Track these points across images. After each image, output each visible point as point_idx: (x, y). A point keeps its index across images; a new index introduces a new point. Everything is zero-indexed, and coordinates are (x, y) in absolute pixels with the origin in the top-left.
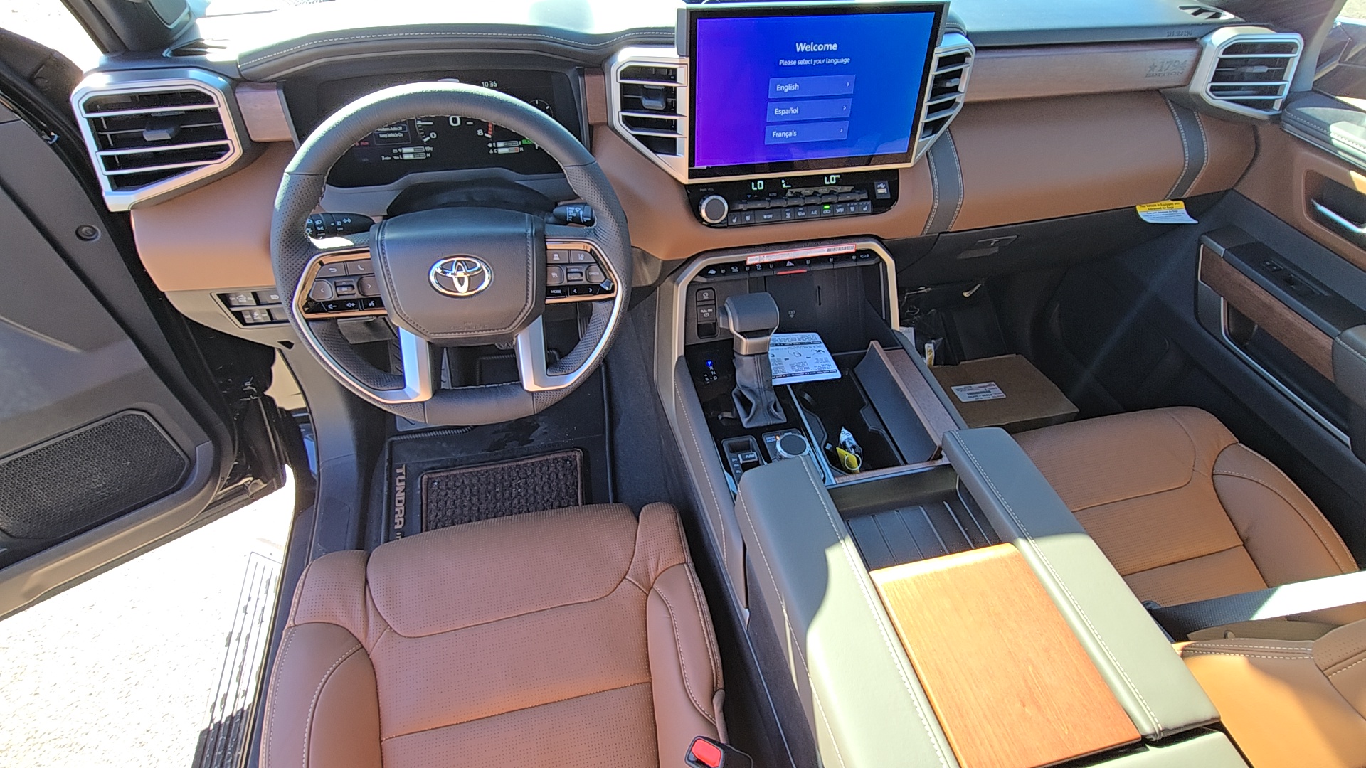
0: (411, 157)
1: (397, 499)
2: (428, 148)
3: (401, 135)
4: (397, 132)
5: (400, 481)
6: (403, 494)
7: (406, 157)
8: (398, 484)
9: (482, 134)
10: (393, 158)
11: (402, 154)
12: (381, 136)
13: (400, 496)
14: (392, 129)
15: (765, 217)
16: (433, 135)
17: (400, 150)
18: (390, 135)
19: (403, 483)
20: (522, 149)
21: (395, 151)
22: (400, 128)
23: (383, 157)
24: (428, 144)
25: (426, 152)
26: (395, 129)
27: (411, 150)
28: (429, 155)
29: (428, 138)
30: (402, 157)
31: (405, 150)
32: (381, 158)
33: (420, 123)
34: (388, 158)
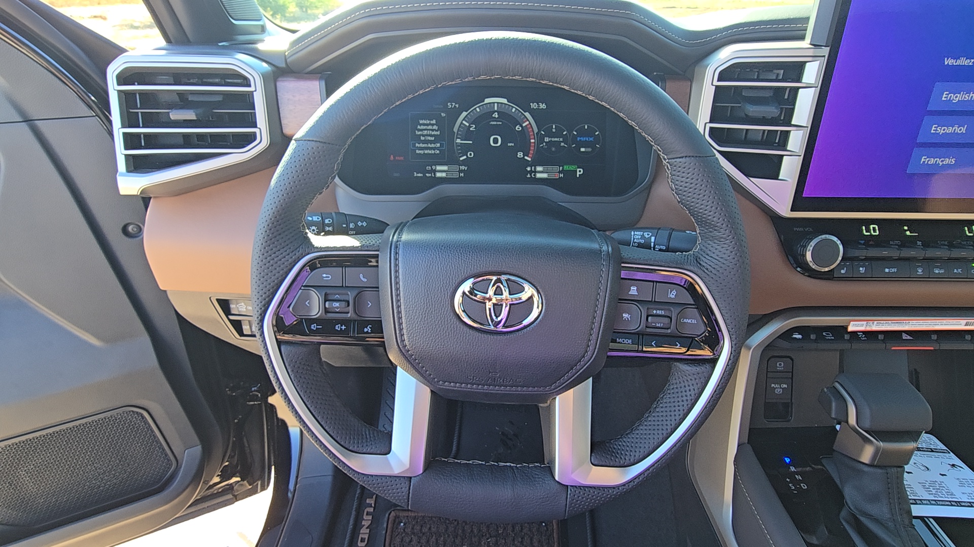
0: (444, 175)
1: (361, 536)
2: (463, 168)
3: (438, 152)
4: (434, 149)
5: (368, 514)
6: (368, 531)
7: (438, 175)
8: (365, 517)
9: (522, 156)
10: (424, 175)
11: (435, 171)
12: (417, 152)
13: (364, 533)
14: (429, 145)
15: (887, 270)
16: (471, 154)
17: (434, 167)
18: (426, 152)
19: (370, 517)
20: (562, 175)
21: (429, 168)
22: (438, 145)
23: (415, 173)
24: (463, 163)
25: (460, 171)
26: (433, 145)
27: (445, 168)
28: (462, 174)
29: (465, 157)
30: (435, 174)
31: (439, 168)
32: (414, 174)
33: (458, 141)
34: (420, 175)
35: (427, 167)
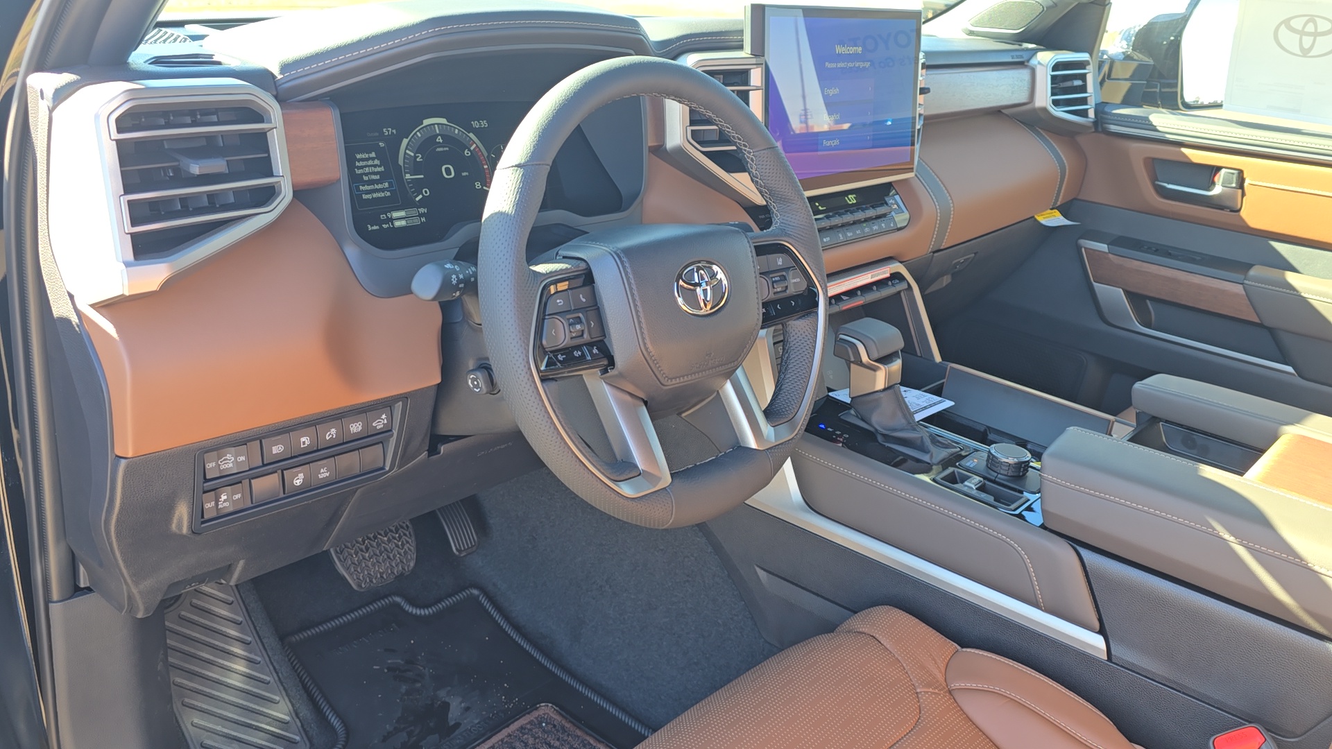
0: (403, 223)
2: (422, 210)
3: (388, 194)
4: (382, 190)
7: (398, 224)
9: (480, 187)
10: (381, 227)
11: (392, 220)
12: (365, 197)
14: (376, 187)
16: (426, 192)
17: (389, 215)
18: (375, 195)
21: (383, 217)
22: (386, 185)
23: (369, 226)
24: (421, 204)
25: (420, 215)
26: (380, 186)
27: (402, 214)
28: (423, 219)
29: (421, 196)
30: (392, 224)
31: (395, 214)
32: (368, 228)
33: (408, 176)
34: (375, 228)
35: (382, 216)
